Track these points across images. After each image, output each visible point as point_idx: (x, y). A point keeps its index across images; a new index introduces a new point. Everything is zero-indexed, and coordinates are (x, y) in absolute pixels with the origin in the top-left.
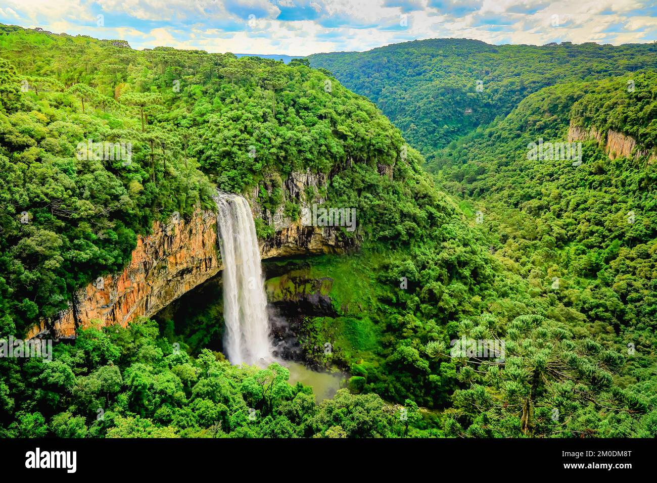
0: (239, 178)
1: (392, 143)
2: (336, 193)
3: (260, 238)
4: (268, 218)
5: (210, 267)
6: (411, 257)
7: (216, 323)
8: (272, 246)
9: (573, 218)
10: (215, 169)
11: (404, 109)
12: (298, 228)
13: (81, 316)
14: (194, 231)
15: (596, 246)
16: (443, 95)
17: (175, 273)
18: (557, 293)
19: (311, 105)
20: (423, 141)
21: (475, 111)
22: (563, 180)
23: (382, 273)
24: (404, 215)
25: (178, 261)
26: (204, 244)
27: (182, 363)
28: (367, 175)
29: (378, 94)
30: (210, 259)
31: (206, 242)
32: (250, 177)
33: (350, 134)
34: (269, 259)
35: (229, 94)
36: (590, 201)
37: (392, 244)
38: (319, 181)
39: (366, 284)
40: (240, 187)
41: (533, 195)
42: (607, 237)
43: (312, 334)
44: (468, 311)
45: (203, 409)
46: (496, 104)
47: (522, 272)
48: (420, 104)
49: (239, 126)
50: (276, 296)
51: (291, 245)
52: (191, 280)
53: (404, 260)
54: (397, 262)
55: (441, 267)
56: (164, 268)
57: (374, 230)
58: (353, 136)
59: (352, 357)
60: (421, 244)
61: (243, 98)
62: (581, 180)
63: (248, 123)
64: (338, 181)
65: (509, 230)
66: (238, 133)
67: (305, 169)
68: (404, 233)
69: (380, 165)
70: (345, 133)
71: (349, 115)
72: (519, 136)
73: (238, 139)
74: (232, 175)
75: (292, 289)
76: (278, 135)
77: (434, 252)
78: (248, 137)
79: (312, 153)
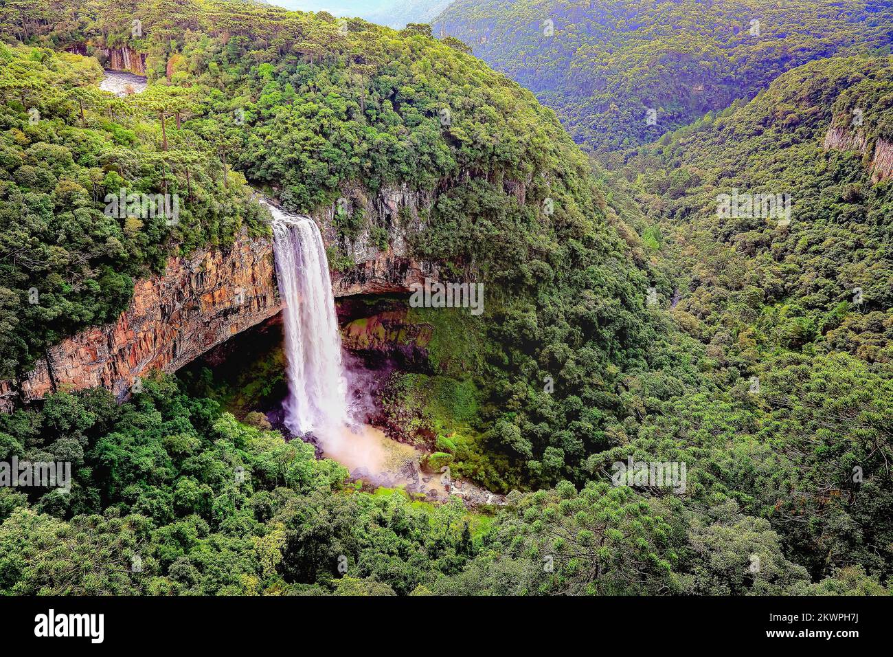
0: (307, 196)
1: (527, 152)
2: (442, 217)
3: (334, 272)
4: (346, 247)
5: (265, 307)
6: (535, 307)
7: (281, 371)
8: (353, 281)
9: (798, 263)
10: (279, 181)
11: (605, 80)
12: (388, 260)
13: (58, 375)
14: (238, 264)
15: (818, 307)
16: (663, 62)
17: (213, 314)
18: (743, 367)
19: (416, 97)
20: (625, 130)
21: (709, 88)
22: (799, 207)
23: (496, 326)
24: (534, 252)
25: (217, 300)
26: (254, 280)
27: (180, 432)
28: (486, 195)
29: (571, 56)
30: (265, 298)
31: (258, 276)
32: (322, 193)
33: (466, 139)
34: (351, 297)
35: (304, 79)
36: (828, 241)
37: (513, 288)
38: (420, 200)
39: (474, 338)
40: (308, 207)
41: (753, 224)
42: (836, 295)
43: (400, 394)
44: (597, 385)
45: (181, 490)
46: (741, 80)
47: (705, 333)
48: (628, 74)
49: (312, 126)
50: (360, 343)
51: (378, 280)
52: (239, 321)
53: (526, 311)
54: (517, 313)
55: (573, 323)
56: (196, 309)
57: (491, 268)
58: (471, 142)
59: (444, 427)
60: (555, 291)
61: (323, 85)
62: (825, 208)
63: (324, 121)
64: (446, 202)
65: (703, 273)
66: (311, 134)
67: (400, 184)
68: (529, 275)
69: (507, 182)
70: (459, 137)
71: (471, 110)
72: (759, 133)
73: (309, 142)
74: (298, 191)
75: (382, 336)
76: (364, 138)
77: (571, 303)
78: (323, 140)
79: (409, 164)
